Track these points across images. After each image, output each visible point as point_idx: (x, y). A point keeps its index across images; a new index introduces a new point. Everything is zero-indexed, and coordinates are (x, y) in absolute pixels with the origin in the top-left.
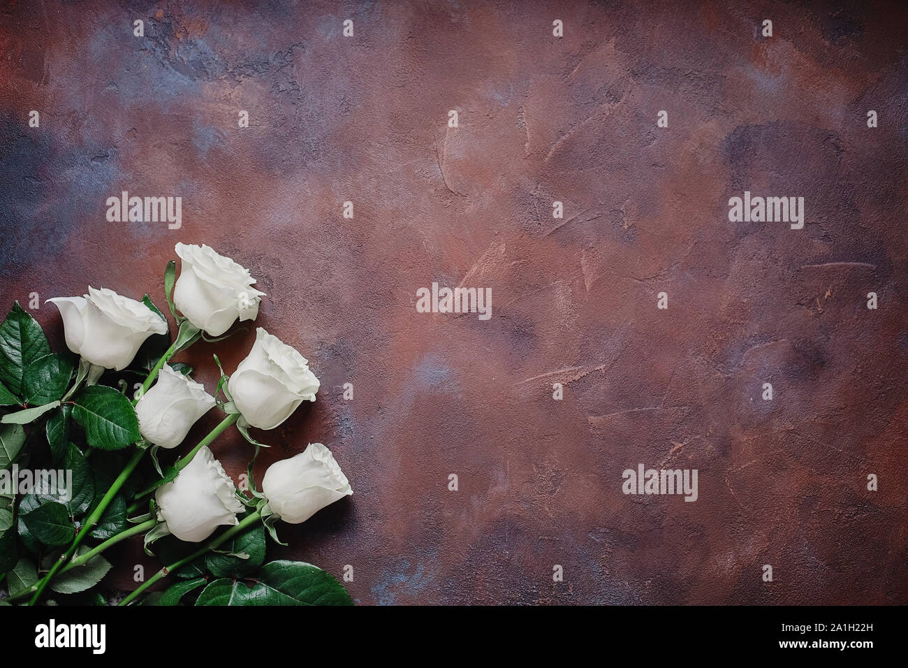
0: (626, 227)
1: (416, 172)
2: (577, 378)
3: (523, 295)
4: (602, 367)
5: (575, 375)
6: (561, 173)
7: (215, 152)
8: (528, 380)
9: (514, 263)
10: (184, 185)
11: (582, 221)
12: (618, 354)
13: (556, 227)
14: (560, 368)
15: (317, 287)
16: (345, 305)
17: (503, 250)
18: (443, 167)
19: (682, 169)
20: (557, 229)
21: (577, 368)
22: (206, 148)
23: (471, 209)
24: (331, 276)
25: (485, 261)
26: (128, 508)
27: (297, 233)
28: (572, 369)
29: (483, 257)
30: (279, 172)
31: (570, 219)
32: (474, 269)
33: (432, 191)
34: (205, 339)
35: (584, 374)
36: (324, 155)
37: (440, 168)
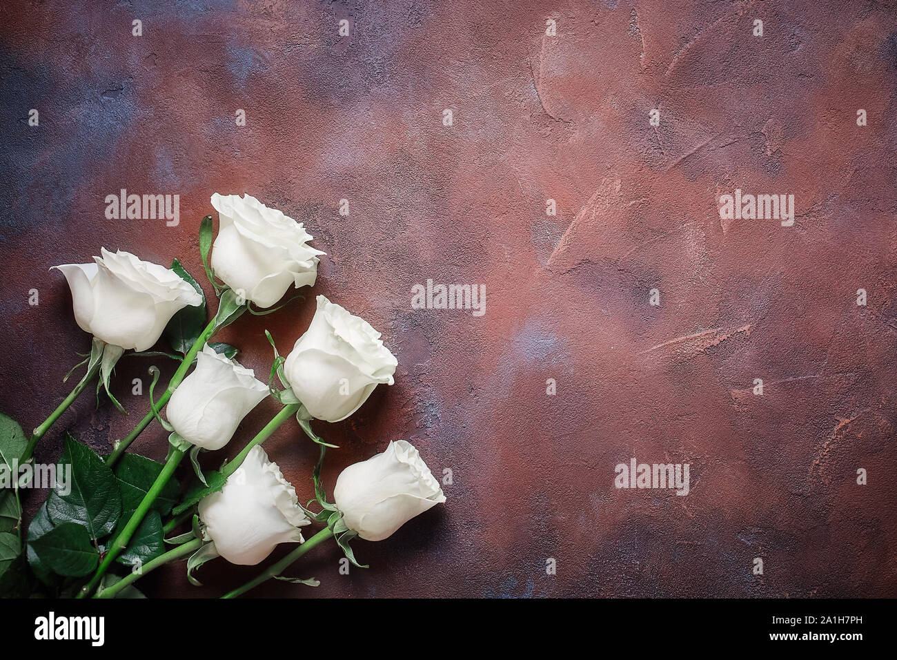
0: (769, 153)
1: (506, 94)
2: (716, 342)
3: (645, 243)
4: (746, 328)
5: (714, 338)
6: (687, 89)
7: (254, 78)
8: (655, 348)
9: (632, 203)
10: (218, 121)
11: (714, 147)
12: (766, 311)
13: (683, 156)
14: (694, 332)
15: (390, 242)
16: (424, 262)
17: (618, 188)
18: (540, 87)
19: (836, 79)
20: (684, 158)
21: (715, 331)
22: (244, 75)
23: (576, 137)
24: (406, 227)
25: (596, 202)
26: (164, 525)
27: (360, 176)
28: (710, 331)
29: (594, 197)
30: (336, 101)
31: (699, 146)
32: (584, 212)
33: (527, 117)
34: (252, 312)
35: (725, 337)
36: (391, 78)
37: (536, 88)
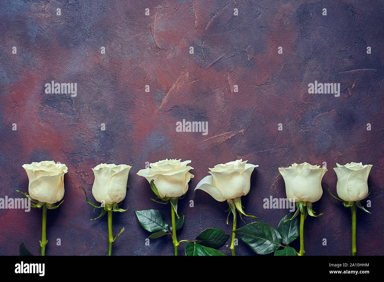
0: (249, 59)
1: (141, 39)
2: (230, 137)
3: (200, 98)
4: (242, 131)
5: (229, 136)
6: (214, 34)
7: (38, 37)
8: (205, 140)
9: (193, 82)
10: (24, 55)
11: (226, 58)
12: (250, 124)
13: (214, 62)
14: (221, 133)
15: (95, 102)
16: (110, 109)
17: (188, 76)
18: (154, 36)
19: (275, 28)
20: (214, 63)
21: (229, 133)
22: (34, 36)
23: (170, 56)
24: (101, 96)
25: (179, 82)
27: (83, 75)
28: (227, 133)
29: (178, 80)
30: (72, 45)
31: (220, 57)
32: (174, 86)
33: (150, 48)
35: (233, 135)
36: (94, 35)
37: (153, 37)
